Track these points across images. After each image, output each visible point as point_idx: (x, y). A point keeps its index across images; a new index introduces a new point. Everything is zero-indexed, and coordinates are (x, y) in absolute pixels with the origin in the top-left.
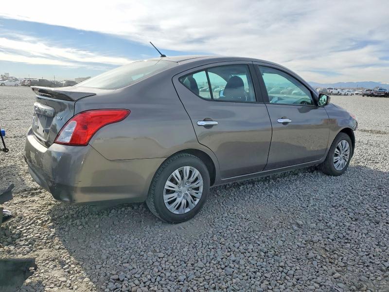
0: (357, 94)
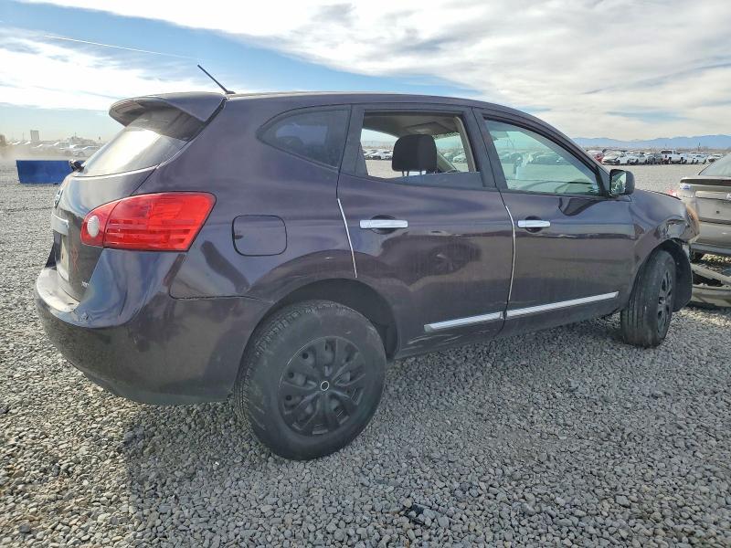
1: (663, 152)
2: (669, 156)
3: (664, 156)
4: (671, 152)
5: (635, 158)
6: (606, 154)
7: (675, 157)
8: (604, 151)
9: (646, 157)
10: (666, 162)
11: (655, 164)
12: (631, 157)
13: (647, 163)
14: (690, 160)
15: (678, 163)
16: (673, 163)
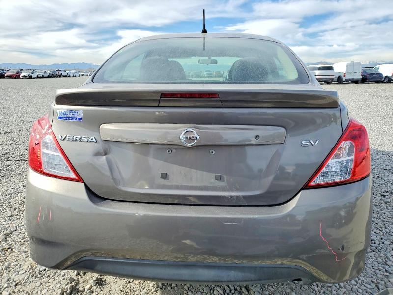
0: (83, 75)
1: (57, 71)
2: (61, 72)
3: (58, 72)
4: (61, 71)
5: (41, 74)
6: (22, 72)
7: (64, 74)
8: (21, 70)
9: (48, 73)
10: (60, 76)
11: (54, 77)
12: (38, 73)
13: (48, 77)
14: (72, 75)
15: (66, 76)
16: (64, 76)
